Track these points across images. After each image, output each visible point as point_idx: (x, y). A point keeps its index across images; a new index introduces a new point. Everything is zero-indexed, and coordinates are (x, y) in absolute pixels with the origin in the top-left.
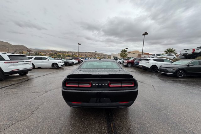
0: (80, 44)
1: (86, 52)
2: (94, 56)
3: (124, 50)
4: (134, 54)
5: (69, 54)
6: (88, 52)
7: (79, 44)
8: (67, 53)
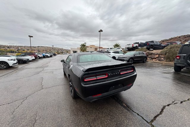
0: (32, 37)
1: (38, 47)
2: (50, 51)
3: (83, 44)
4: (91, 48)
5: (13, 49)
6: (42, 47)
7: (30, 36)
8: (8, 47)
